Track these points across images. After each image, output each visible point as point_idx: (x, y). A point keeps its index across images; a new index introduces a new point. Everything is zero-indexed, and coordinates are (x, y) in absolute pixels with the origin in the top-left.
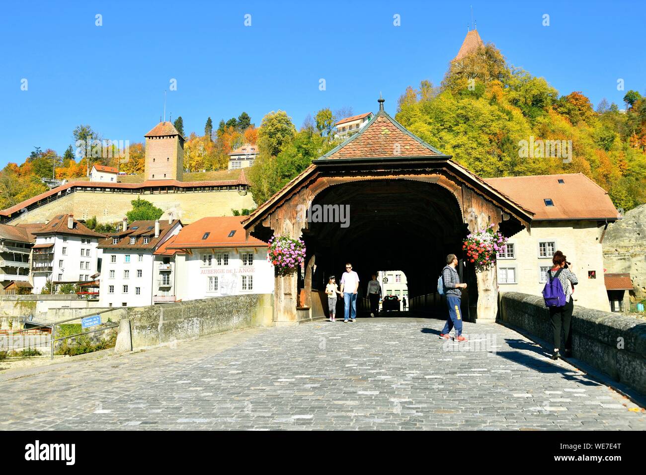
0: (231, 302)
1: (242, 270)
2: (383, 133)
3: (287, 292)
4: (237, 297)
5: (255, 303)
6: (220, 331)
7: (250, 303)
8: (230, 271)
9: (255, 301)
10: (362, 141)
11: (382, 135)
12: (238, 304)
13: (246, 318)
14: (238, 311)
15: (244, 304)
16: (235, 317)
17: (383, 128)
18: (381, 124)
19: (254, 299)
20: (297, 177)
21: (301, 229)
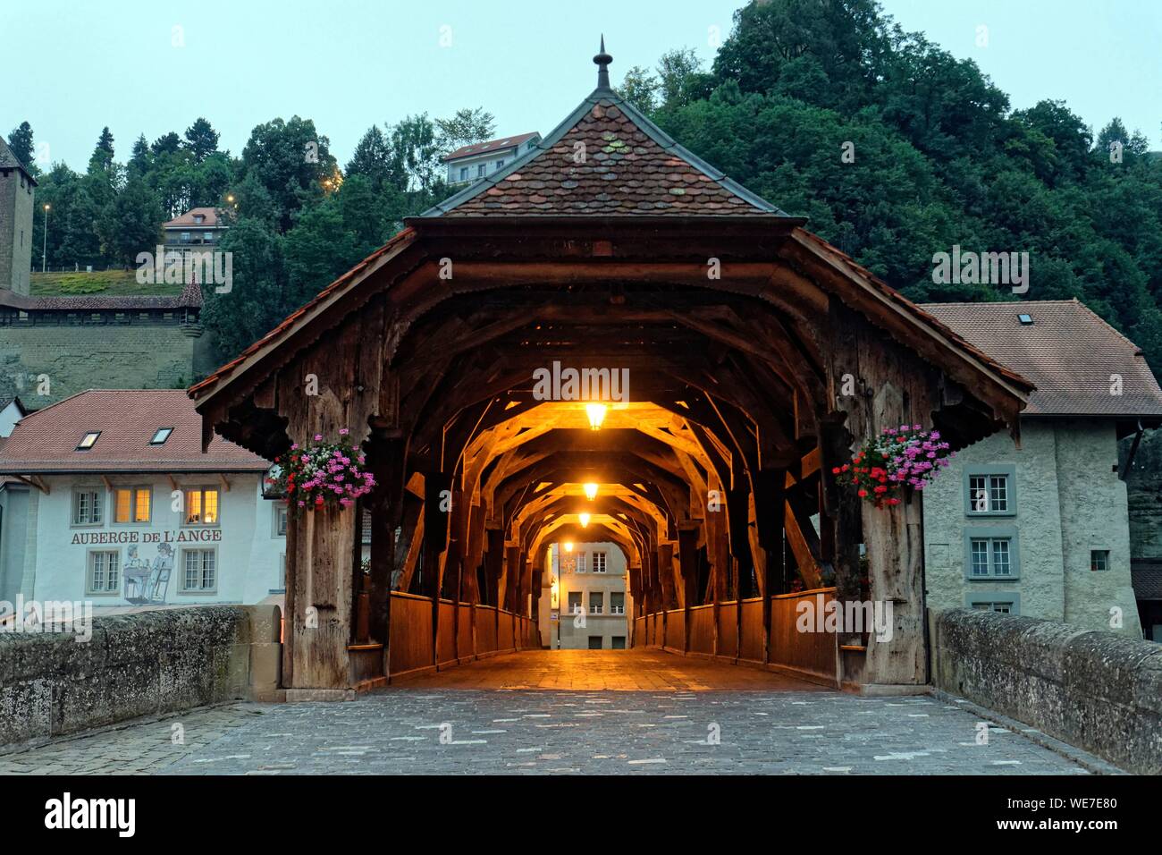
0: (152, 630)
1: (187, 536)
2: (608, 149)
3: (321, 601)
4: (172, 617)
5: (227, 634)
6: (116, 719)
7: (211, 633)
8: (154, 538)
9: (225, 626)
10: (549, 170)
11: (606, 157)
12: (173, 635)
13: (197, 678)
14: (173, 658)
15: (194, 635)
16: (163, 677)
17: (608, 136)
18: (602, 126)
19: (223, 620)
20: (360, 266)
21: (366, 419)
